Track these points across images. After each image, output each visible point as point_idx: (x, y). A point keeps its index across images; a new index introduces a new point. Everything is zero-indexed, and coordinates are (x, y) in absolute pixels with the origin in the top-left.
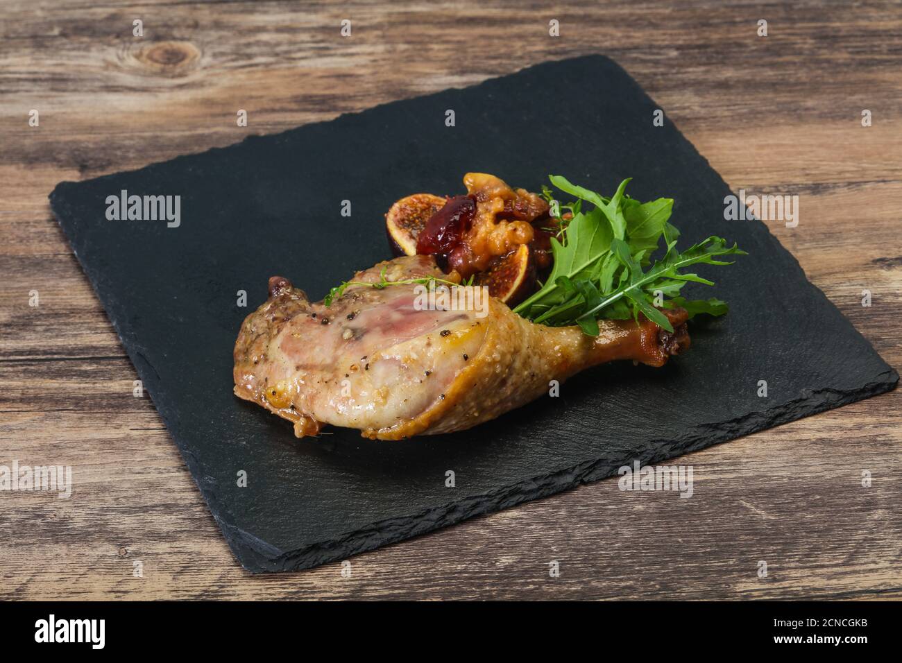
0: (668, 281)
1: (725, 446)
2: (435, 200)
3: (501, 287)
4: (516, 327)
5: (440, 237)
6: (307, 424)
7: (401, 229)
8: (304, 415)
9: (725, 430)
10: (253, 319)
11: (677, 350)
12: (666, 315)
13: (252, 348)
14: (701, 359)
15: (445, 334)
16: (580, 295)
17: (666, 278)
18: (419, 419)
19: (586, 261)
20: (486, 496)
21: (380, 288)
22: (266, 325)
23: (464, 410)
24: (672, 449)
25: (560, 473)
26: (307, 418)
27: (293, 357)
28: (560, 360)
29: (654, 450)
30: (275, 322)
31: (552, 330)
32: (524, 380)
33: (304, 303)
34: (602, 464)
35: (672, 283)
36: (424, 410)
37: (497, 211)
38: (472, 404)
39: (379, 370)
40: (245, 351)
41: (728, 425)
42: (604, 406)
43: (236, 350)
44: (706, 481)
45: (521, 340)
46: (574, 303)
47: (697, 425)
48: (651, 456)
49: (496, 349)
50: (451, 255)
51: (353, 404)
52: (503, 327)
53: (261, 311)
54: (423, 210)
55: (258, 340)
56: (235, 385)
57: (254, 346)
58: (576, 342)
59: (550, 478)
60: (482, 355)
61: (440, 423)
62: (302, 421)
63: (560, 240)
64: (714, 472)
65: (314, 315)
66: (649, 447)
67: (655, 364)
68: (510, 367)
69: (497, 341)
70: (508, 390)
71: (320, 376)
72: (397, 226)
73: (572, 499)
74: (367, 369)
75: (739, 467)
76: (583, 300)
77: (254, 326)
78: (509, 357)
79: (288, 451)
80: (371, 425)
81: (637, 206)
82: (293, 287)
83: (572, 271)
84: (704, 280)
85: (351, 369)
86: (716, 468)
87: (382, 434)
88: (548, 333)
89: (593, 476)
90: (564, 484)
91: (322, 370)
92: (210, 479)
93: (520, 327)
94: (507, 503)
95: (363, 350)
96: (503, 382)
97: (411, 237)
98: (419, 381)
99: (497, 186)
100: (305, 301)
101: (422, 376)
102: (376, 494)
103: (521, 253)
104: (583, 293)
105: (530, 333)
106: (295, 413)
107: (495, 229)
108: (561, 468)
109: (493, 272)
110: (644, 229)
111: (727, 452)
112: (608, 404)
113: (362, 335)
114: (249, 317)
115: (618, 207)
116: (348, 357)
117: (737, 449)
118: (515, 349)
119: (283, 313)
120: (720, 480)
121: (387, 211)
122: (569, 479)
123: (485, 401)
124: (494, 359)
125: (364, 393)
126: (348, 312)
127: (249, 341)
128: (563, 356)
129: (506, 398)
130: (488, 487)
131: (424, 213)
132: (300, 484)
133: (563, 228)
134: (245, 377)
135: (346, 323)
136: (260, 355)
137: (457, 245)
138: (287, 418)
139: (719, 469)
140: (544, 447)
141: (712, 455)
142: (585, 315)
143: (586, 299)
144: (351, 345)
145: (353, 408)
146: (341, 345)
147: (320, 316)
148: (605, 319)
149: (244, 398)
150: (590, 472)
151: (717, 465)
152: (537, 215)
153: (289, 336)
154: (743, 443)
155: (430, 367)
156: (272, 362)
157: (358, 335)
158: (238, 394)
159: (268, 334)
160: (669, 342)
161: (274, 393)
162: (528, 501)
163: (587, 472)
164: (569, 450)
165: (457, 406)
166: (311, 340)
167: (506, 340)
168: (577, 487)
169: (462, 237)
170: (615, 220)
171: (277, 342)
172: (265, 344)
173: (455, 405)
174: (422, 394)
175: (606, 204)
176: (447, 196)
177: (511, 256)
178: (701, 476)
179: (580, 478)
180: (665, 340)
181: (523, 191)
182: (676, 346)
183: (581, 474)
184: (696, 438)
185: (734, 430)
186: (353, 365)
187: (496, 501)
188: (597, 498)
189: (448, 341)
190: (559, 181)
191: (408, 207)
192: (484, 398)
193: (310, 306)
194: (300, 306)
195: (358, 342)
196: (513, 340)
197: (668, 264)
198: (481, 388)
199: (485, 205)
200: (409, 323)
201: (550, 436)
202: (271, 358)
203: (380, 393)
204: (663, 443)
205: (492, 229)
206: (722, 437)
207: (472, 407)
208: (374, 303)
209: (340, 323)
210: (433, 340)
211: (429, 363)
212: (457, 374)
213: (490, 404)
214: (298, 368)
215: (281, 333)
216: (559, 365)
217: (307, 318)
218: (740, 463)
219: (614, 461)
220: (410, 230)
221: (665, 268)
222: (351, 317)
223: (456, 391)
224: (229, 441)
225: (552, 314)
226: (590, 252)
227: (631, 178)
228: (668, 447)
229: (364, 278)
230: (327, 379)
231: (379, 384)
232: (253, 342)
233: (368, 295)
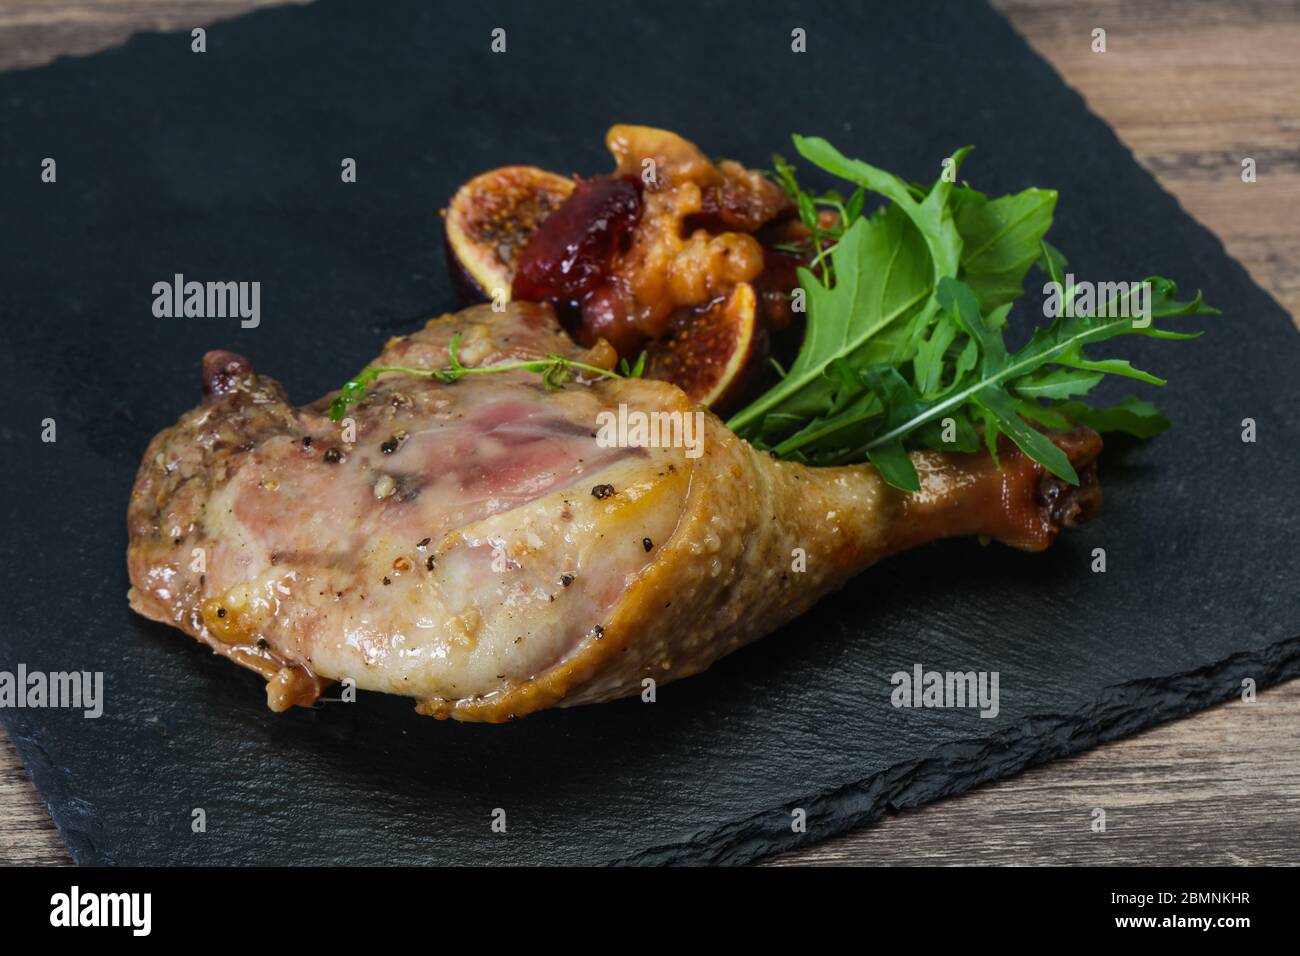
0: (1061, 374)
1: (1181, 727)
2: (545, 180)
3: (699, 373)
4: (749, 473)
5: (566, 266)
6: (295, 681)
7: (475, 242)
8: (288, 660)
9: (1184, 691)
10: (169, 441)
11: (1076, 518)
12: (1056, 443)
13: (169, 509)
14: (1117, 532)
15: (603, 492)
16: (871, 395)
17: (1058, 367)
18: (547, 679)
19: (876, 320)
20: (690, 845)
21: (448, 380)
22: (199, 457)
23: (642, 659)
24: (1075, 736)
25: (846, 791)
26: (296, 669)
27: (263, 534)
28: (838, 543)
29: (1039, 737)
30: (221, 451)
31: (817, 474)
32: (766, 589)
33: (281, 411)
34: (932, 770)
35: (1072, 377)
36: (557, 659)
37: (687, 210)
38: (661, 644)
39: (459, 572)
40: (154, 513)
41: (1189, 681)
42: (925, 638)
43: (132, 511)
44: (1150, 807)
45: (760, 503)
46: (860, 412)
47: (1125, 681)
48: (1031, 751)
49: (711, 525)
50: (589, 302)
51: (401, 646)
52: (722, 475)
53: (186, 426)
54: (520, 202)
55: (182, 492)
56: (129, 586)
57: (174, 504)
58: (869, 500)
59: (823, 803)
60: (682, 540)
61: (591, 686)
62: (284, 676)
63: (818, 273)
64: (1165, 787)
65: (307, 441)
66: (1028, 730)
67: (1028, 545)
68: (738, 562)
69: (711, 507)
70: (732, 613)
71: (325, 579)
72: (467, 235)
73: (869, 849)
74: (431, 567)
75: (1216, 775)
76: (878, 408)
77: (174, 458)
78: (736, 541)
79: (251, 738)
80: (440, 690)
81: (980, 205)
82: (256, 373)
83: (849, 342)
84: (1144, 373)
85: (395, 567)
86: (1169, 778)
87: (462, 710)
88: (811, 482)
89: (910, 796)
90: (853, 815)
91: (330, 566)
92: (82, 807)
93: (756, 473)
94: (731, 860)
95: (420, 524)
96: (725, 595)
97: (499, 260)
98: (547, 598)
99: (685, 158)
100: (283, 405)
101: (554, 586)
102: (449, 840)
103: (740, 301)
104: (880, 393)
105: (776, 484)
106: (267, 656)
107: (684, 249)
108: (847, 781)
109: (678, 341)
110: (995, 253)
111: (1188, 739)
112: (933, 633)
113: (417, 490)
114: (161, 436)
115: (944, 208)
116: (389, 541)
117: (1208, 734)
118: (748, 521)
119: (234, 432)
120: (1180, 804)
121: (446, 204)
122: (862, 803)
123: (685, 637)
124: (706, 548)
125: (426, 623)
126: (382, 436)
127: (161, 493)
128: (843, 534)
129: (729, 628)
130: (690, 825)
131: (522, 208)
132: (282, 817)
133: (824, 248)
134: (154, 573)
135: (379, 461)
136: (187, 523)
137: (602, 284)
138: (249, 665)
139: (1176, 779)
140: (805, 731)
141: (1158, 746)
142: (881, 440)
143: (887, 406)
144: (392, 511)
145: (402, 653)
146: (369, 511)
147: (320, 444)
148: (924, 449)
149: (151, 615)
150: (906, 788)
151: (1170, 769)
152: (766, 218)
153: (254, 488)
154: (1218, 719)
155: (571, 566)
156: (216, 542)
157: (407, 489)
158: (137, 606)
159: (204, 477)
160: (1060, 502)
161: (222, 613)
162: (776, 853)
163: (901, 787)
164: (859, 738)
165: (629, 650)
166: (303, 497)
167: (730, 504)
168: (880, 819)
169: (613, 266)
170: (937, 235)
171: (224, 501)
172: (197, 500)
173: (625, 650)
174: (553, 628)
175: (919, 200)
176: (576, 176)
177: (717, 307)
178: (1140, 795)
179: (885, 802)
180: (1052, 496)
181: (733, 167)
182: (1075, 508)
183: (888, 793)
184: (1125, 711)
185: (1203, 692)
186: (400, 559)
187: (709, 855)
188: (923, 845)
189: (610, 508)
190: (816, 149)
191: (489, 196)
192: (683, 632)
193: (297, 417)
194: (273, 418)
195: (407, 506)
196: (744, 502)
197: (1061, 336)
198: (679, 612)
199: (661, 198)
200: (521, 464)
201: (816, 706)
202: (213, 532)
203: (460, 624)
204: (1055, 723)
205: (677, 249)
206: (1176, 707)
207: (658, 652)
208: (438, 416)
209: (365, 461)
210: (576, 504)
211: (567, 557)
212: (630, 579)
213: (695, 642)
214: (275, 559)
215: (235, 480)
216: (837, 552)
217: (292, 447)
218: (1217, 767)
219: (955, 764)
220: (495, 244)
221: (1056, 343)
222: (390, 446)
223: (628, 619)
224: (120, 717)
225: (814, 436)
226: (884, 300)
227: (972, 147)
228: (1067, 731)
229: (407, 356)
230: (341, 587)
231: (458, 604)
232: (170, 494)
233: (424, 397)
